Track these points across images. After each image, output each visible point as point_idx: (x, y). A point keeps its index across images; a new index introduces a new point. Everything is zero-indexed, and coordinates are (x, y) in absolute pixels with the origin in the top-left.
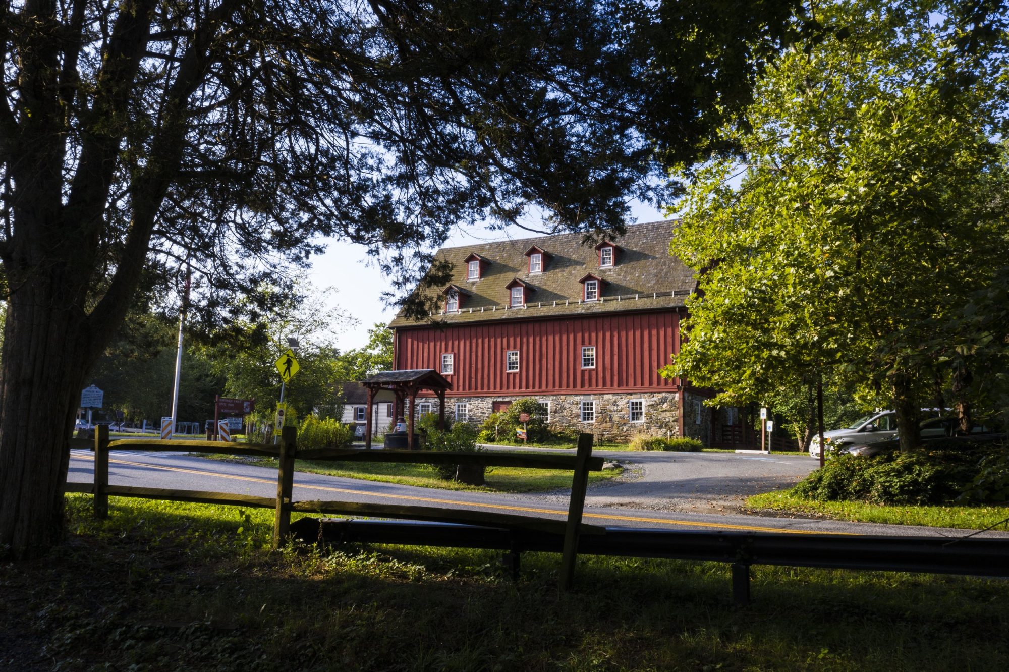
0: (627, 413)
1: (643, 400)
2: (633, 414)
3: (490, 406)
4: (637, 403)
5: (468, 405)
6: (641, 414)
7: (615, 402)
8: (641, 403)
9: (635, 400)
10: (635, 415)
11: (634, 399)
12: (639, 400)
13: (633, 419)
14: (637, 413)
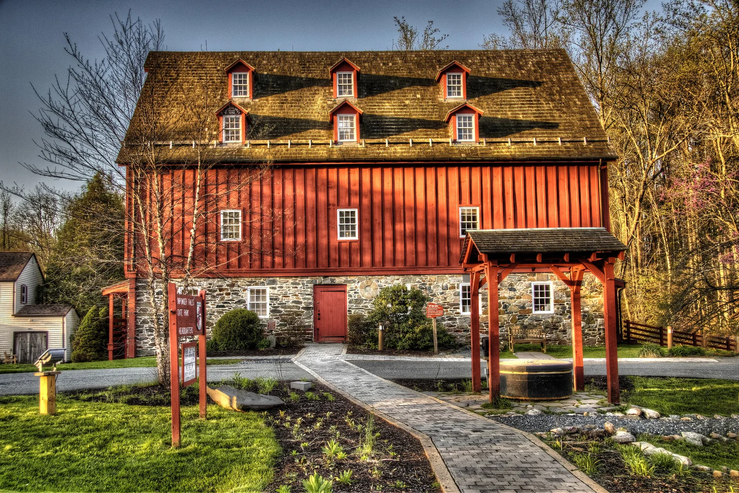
0: (529, 299)
1: (551, 283)
2: (536, 301)
3: (310, 291)
4: (542, 287)
5: (269, 291)
6: (548, 301)
7: (511, 285)
8: (548, 287)
9: (539, 283)
10: (541, 303)
11: (537, 280)
12: (544, 283)
13: (537, 308)
14: (542, 301)
